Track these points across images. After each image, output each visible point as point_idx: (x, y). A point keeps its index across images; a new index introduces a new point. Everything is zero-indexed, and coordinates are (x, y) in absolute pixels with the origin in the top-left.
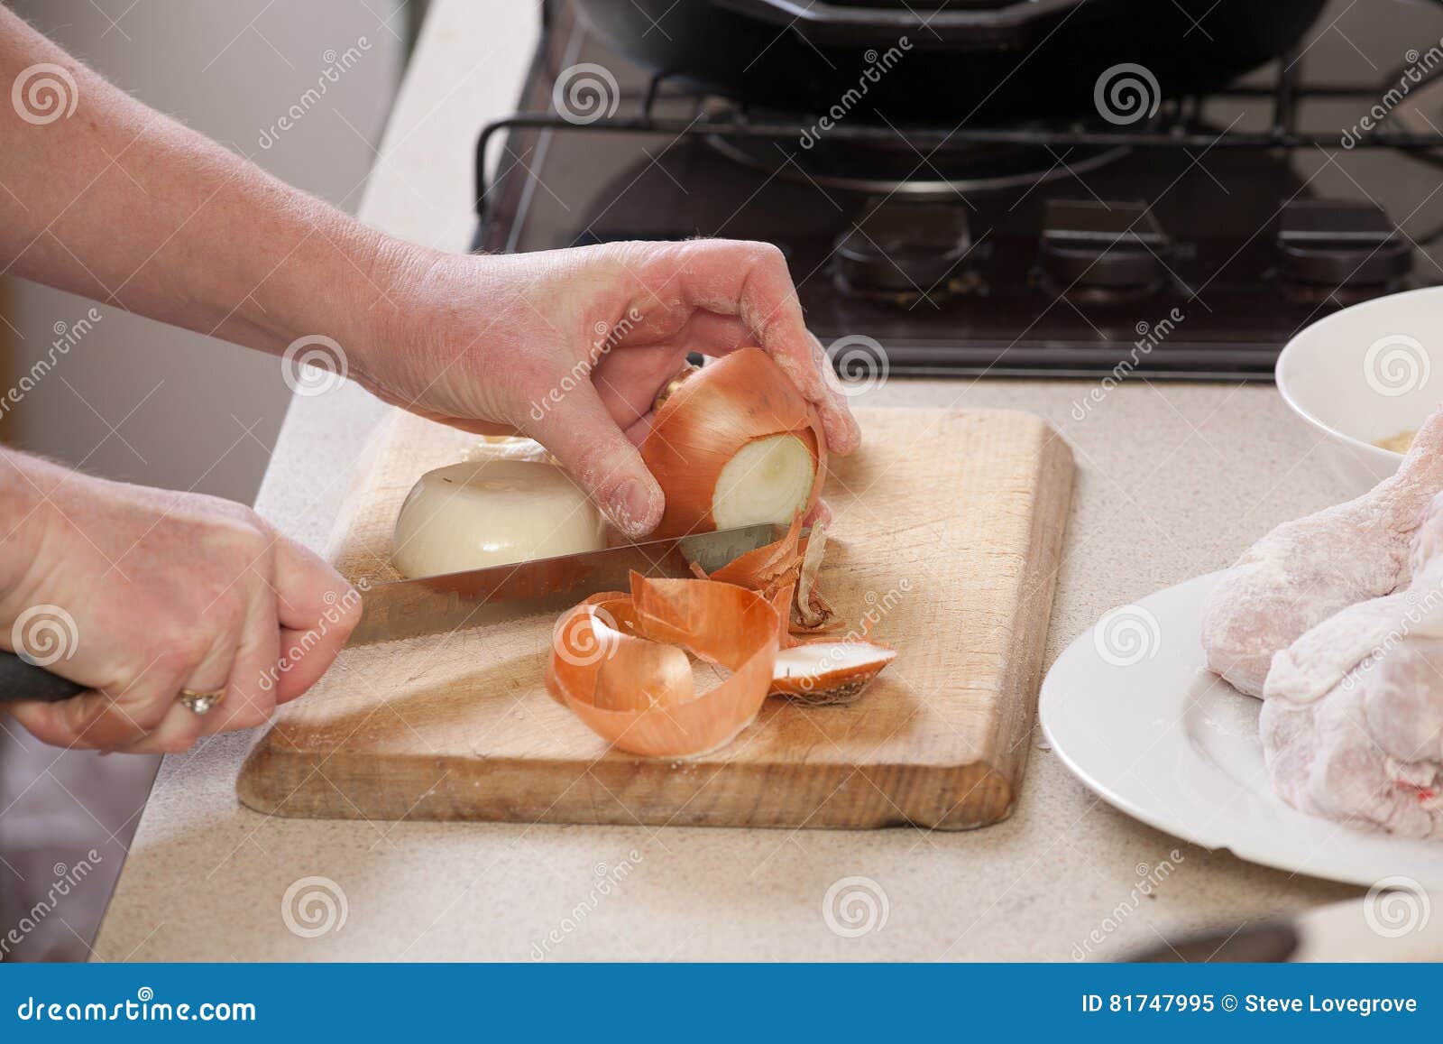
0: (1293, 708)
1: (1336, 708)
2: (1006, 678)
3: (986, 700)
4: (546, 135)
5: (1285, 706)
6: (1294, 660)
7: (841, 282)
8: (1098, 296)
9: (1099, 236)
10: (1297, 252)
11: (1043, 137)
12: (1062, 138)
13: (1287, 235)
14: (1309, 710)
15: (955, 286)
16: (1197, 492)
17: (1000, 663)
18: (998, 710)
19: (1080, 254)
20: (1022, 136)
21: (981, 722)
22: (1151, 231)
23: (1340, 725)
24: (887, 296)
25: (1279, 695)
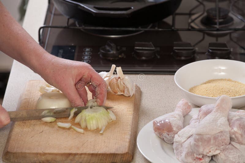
0: (179, 144)
1: (186, 145)
2: (131, 136)
3: (128, 140)
4: (49, 29)
5: (177, 144)
6: (179, 136)
7: (101, 56)
8: (144, 58)
9: (144, 48)
10: (176, 51)
11: (134, 29)
12: (137, 29)
13: (175, 48)
14: (182, 145)
15: (120, 56)
16: (161, 96)
17: (130, 133)
18: (130, 142)
19: (141, 51)
20: (131, 29)
21: (127, 144)
22: (152, 47)
23: (187, 148)
24: (109, 58)
25: (176, 142)
